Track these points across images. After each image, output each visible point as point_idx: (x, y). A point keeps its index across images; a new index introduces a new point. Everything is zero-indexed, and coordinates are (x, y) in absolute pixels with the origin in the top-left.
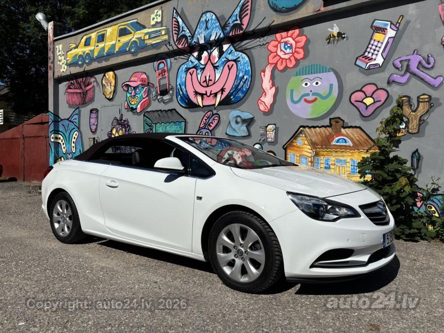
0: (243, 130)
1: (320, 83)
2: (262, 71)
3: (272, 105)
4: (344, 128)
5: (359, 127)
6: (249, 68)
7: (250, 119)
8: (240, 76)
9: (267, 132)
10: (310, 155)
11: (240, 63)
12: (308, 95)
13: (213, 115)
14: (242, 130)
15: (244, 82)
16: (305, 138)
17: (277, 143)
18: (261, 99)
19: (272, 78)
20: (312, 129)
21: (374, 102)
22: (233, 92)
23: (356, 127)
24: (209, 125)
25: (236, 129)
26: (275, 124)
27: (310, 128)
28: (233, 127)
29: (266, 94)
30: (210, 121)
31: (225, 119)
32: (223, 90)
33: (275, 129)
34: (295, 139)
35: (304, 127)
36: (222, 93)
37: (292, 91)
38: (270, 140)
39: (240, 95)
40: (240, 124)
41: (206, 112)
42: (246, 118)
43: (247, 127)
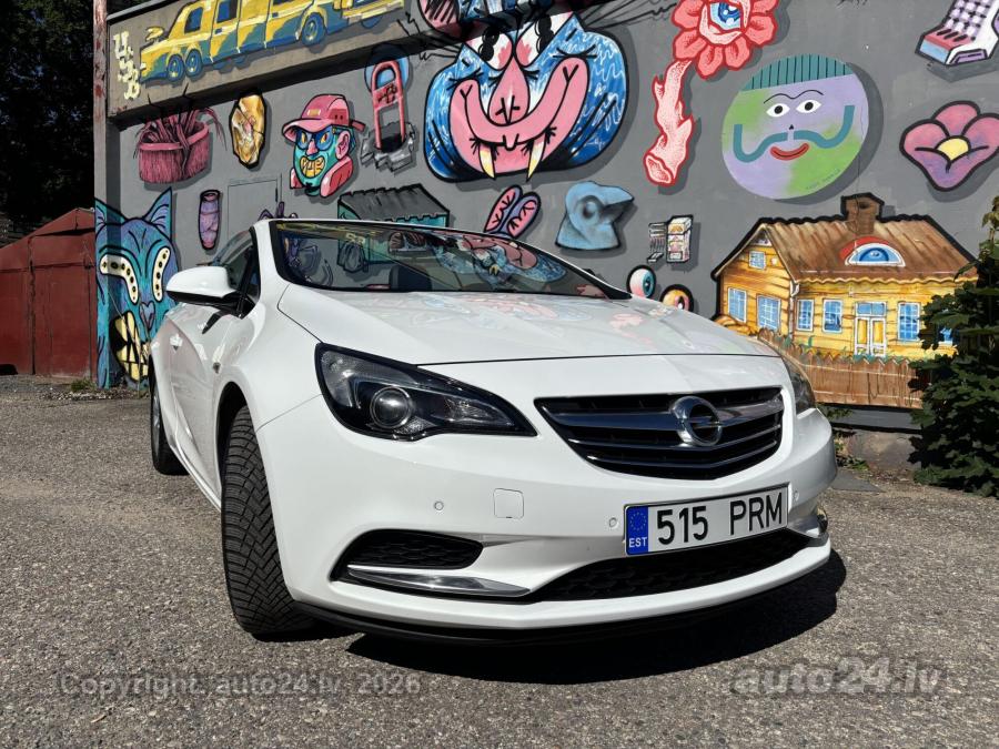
0: (604, 235)
1: (817, 106)
2: (656, 79)
3: (684, 167)
4: (883, 220)
5: (927, 218)
6: (622, 73)
7: (622, 203)
8: (596, 95)
9: (667, 235)
10: (785, 294)
11: (598, 62)
12: (783, 137)
13: (522, 196)
14: (600, 233)
15: (609, 111)
16: (772, 251)
17: (696, 264)
18: (653, 151)
19: (685, 96)
20: (792, 225)
21: (972, 151)
22: (578, 136)
23: (916, 218)
24: (511, 222)
25: (584, 232)
26: (691, 217)
27: (786, 223)
28: (577, 226)
29: (666, 140)
30: (515, 213)
31: (554, 206)
32: (548, 132)
33: (690, 229)
34: (746, 252)
35: (771, 221)
36: (547, 141)
37: (738, 130)
38: (676, 257)
39: (596, 142)
40: (595, 219)
41: (503, 190)
42: (612, 201)
43: (613, 224)
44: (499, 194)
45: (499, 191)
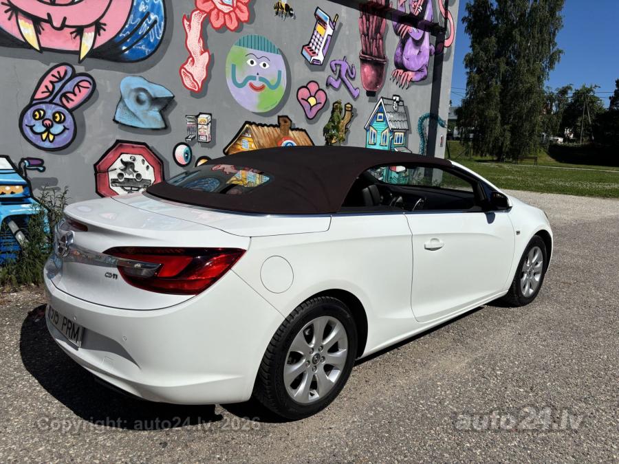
0: (154, 118)
1: (267, 66)
2: (184, 17)
3: (206, 81)
4: (292, 130)
5: (304, 131)
6: (161, 2)
7: (166, 98)
8: (140, 10)
9: (197, 124)
12: (254, 78)
13: (74, 75)
14: (152, 117)
15: (152, 26)
16: (251, 140)
17: (214, 144)
18: (185, 66)
19: (203, 36)
20: (260, 127)
21: (317, 104)
22: (128, 37)
23: (302, 130)
24: (65, 96)
25: (138, 114)
26: (211, 114)
27: (257, 125)
28: (132, 110)
29: (193, 61)
30: (69, 87)
31: (109, 89)
32: (98, 26)
33: (211, 122)
34: (240, 139)
35: (251, 124)
36: (97, 32)
37: (234, 67)
38: (203, 139)
39: (143, 47)
40: (146, 106)
41: (52, 65)
42: (159, 95)
43: (160, 112)
44: (48, 68)
45: (48, 65)
